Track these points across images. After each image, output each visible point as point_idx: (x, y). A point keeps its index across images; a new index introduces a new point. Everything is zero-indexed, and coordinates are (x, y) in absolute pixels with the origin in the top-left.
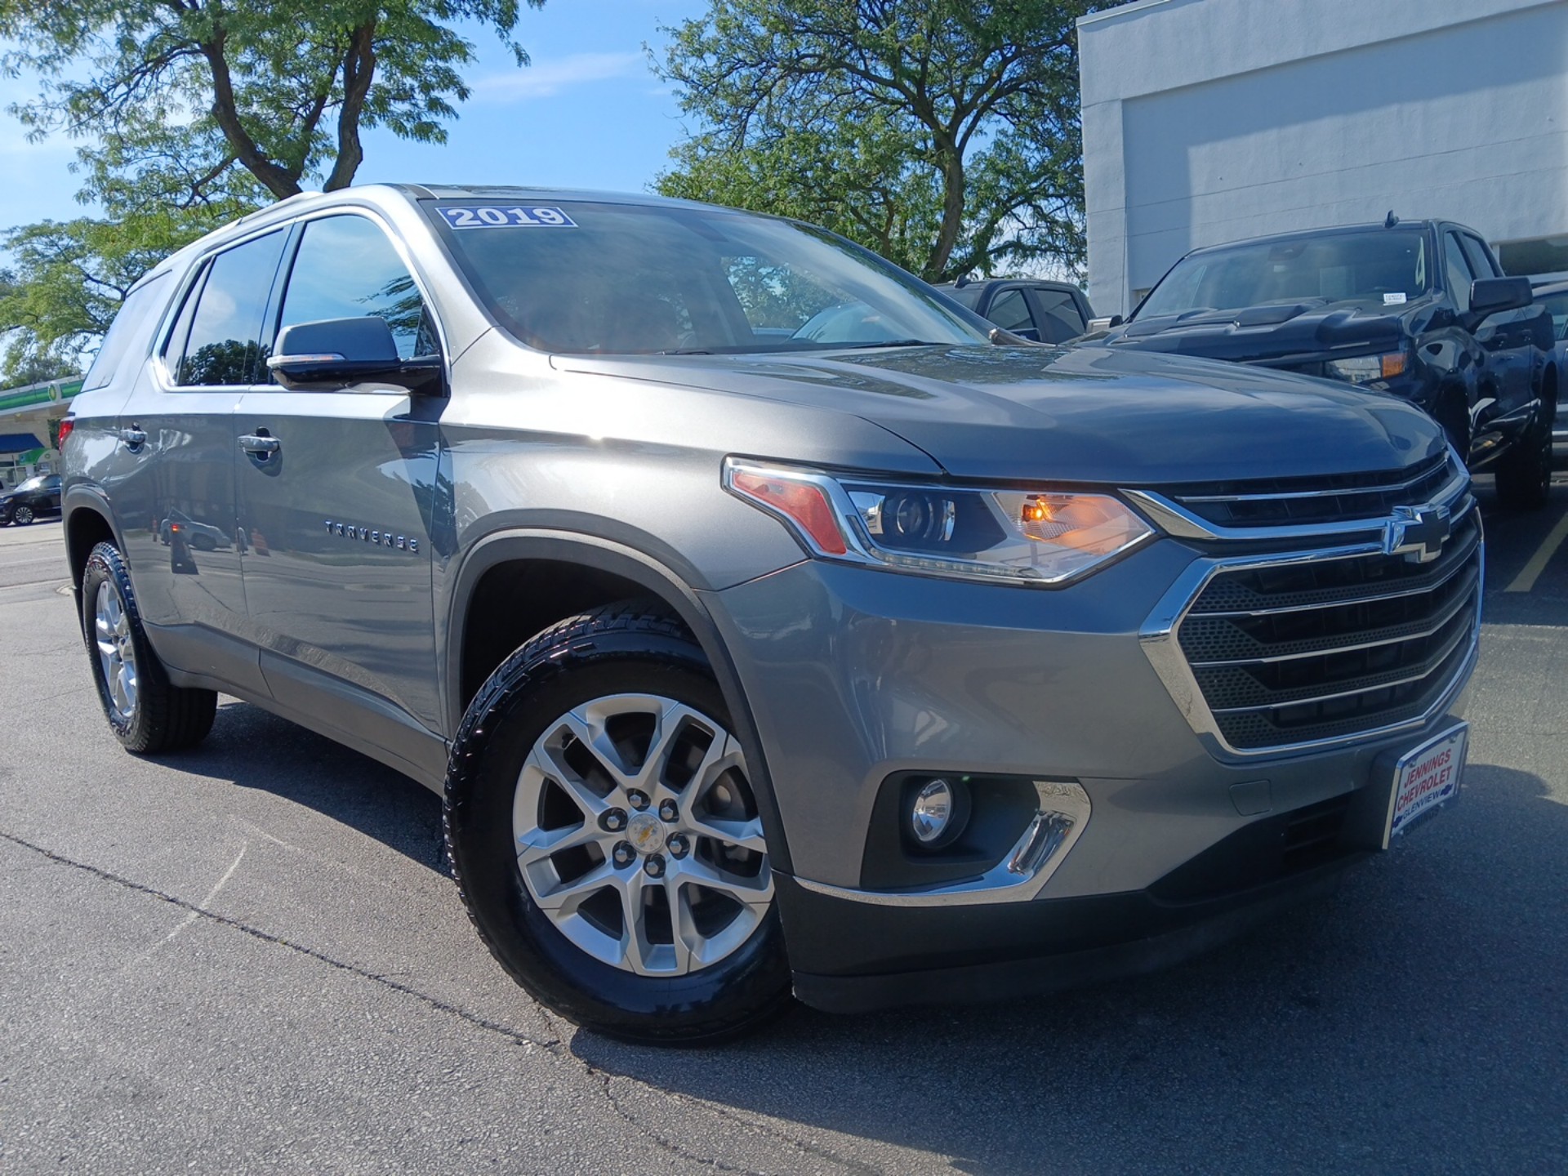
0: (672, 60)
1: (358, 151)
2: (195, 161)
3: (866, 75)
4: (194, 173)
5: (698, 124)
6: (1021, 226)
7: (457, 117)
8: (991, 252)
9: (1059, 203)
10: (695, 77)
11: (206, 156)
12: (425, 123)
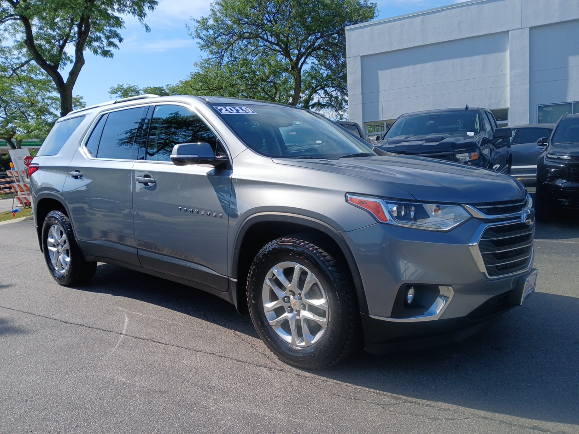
0: (197, 31)
1: (83, 61)
2: (13, 60)
3: (267, 40)
4: (13, 65)
5: (206, 55)
6: (320, 97)
7: (119, 49)
8: (310, 106)
9: (334, 89)
10: (205, 38)
11: (18, 58)
12: (106, 50)
